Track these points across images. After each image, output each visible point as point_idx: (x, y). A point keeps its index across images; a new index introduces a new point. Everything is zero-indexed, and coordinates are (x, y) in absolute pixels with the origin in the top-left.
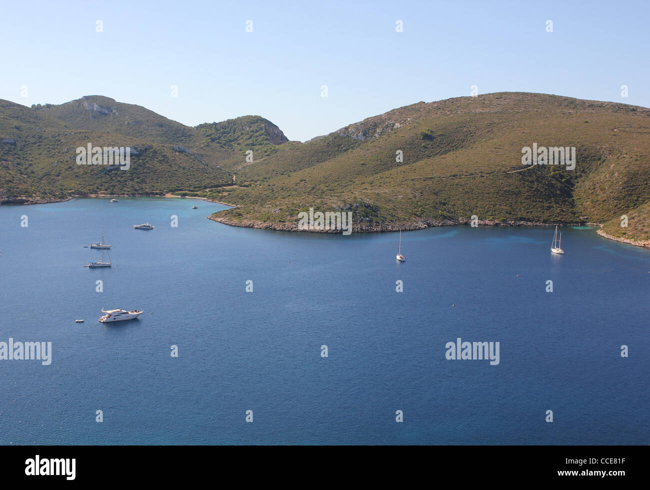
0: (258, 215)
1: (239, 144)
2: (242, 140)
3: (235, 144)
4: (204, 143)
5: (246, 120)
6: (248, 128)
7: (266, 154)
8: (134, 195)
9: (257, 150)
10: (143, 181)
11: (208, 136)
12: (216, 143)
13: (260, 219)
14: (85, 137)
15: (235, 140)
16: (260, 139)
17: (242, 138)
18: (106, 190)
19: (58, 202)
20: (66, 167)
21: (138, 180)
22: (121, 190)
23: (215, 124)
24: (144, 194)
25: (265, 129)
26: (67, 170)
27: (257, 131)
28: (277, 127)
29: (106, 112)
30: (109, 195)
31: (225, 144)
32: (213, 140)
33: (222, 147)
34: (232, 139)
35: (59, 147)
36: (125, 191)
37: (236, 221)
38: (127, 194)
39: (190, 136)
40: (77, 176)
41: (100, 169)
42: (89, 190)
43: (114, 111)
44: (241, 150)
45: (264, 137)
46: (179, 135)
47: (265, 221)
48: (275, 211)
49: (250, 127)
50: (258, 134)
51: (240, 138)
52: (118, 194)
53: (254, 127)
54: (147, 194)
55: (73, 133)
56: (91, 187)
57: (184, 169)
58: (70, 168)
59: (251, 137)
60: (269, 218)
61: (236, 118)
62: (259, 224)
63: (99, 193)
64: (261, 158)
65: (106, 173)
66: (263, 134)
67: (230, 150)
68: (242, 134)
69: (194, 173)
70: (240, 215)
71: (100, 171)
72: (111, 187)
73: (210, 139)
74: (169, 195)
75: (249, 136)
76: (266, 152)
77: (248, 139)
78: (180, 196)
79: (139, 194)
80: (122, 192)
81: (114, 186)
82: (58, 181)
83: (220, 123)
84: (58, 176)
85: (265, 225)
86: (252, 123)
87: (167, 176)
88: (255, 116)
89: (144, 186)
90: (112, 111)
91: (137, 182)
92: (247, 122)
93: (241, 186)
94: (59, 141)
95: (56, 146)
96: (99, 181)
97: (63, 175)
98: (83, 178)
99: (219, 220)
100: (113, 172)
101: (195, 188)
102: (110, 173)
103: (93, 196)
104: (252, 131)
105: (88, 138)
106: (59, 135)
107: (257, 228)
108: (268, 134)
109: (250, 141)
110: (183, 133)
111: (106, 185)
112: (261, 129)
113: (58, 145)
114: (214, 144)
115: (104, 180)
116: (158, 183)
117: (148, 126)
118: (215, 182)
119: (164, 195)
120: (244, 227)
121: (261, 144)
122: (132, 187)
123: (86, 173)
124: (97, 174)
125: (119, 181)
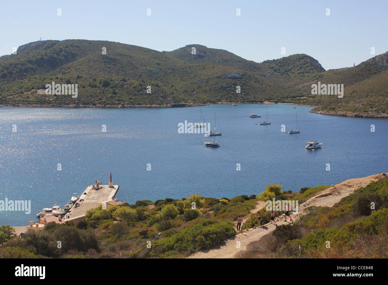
0: (347, 108)
1: (293, 73)
2: (294, 71)
3: (290, 73)
4: (270, 73)
5: (296, 57)
6: (298, 62)
7: (315, 78)
8: (244, 102)
9: (308, 76)
10: (248, 94)
11: (271, 68)
12: (278, 72)
13: (350, 111)
14: (203, 68)
15: (289, 70)
16: (307, 69)
17: (294, 69)
18: (226, 100)
19: (203, 106)
20: (198, 86)
21: (245, 93)
22: (236, 99)
23: (274, 60)
24: (250, 102)
25: (310, 63)
26: (197, 88)
27: (304, 64)
28: (317, 61)
29: (203, 54)
30: (229, 103)
31: (283, 73)
32: (275, 71)
33: (282, 75)
34: (288, 70)
35: (187, 75)
36: (238, 100)
37: (332, 112)
38: (240, 102)
39: (259, 68)
40: (205, 92)
41: (220, 87)
42: (216, 100)
43: (208, 54)
44: (295, 77)
45: (310, 68)
46: (252, 68)
47: (354, 112)
48: (359, 105)
49: (300, 62)
50: (305, 66)
51: (293, 69)
52: (234, 102)
53: (302, 61)
54: (252, 102)
55: (194, 66)
56: (217, 98)
57: (270, 86)
58: (200, 87)
59: (301, 68)
60: (356, 110)
61: (289, 56)
62: (349, 113)
63: (223, 101)
64: (313, 81)
65: (224, 89)
66: (309, 66)
67: (288, 77)
68: (294, 66)
69: (277, 89)
70: (334, 109)
71: (220, 88)
72: (229, 98)
73: (273, 70)
74: (266, 102)
75: (299, 67)
76: (315, 77)
77: (299, 69)
78: (274, 103)
79: (247, 102)
80: (237, 101)
81: (231, 97)
82: (194, 94)
83: (277, 60)
84: (193, 92)
85: (354, 114)
86: (300, 59)
87: (262, 90)
88: (302, 54)
89: (249, 97)
90: (206, 54)
91: (244, 95)
92: (297, 58)
93: (309, 97)
94: (187, 71)
95: (185, 75)
96: (220, 94)
97: (196, 91)
98: (209, 93)
99: (320, 112)
100: (228, 88)
101: (281, 98)
102: (227, 89)
103: (220, 103)
104: (301, 64)
105: (205, 69)
106: (185, 67)
107: (349, 116)
108: (312, 65)
109: (301, 71)
110: (255, 66)
111: (226, 96)
112: (307, 63)
113: (186, 74)
114: (276, 73)
115: (223, 93)
116: (257, 95)
117: (232, 63)
118: (291, 95)
119: (263, 102)
120: (340, 116)
121: (308, 72)
122: (242, 98)
123: (211, 90)
124: (218, 90)
125: (233, 94)
